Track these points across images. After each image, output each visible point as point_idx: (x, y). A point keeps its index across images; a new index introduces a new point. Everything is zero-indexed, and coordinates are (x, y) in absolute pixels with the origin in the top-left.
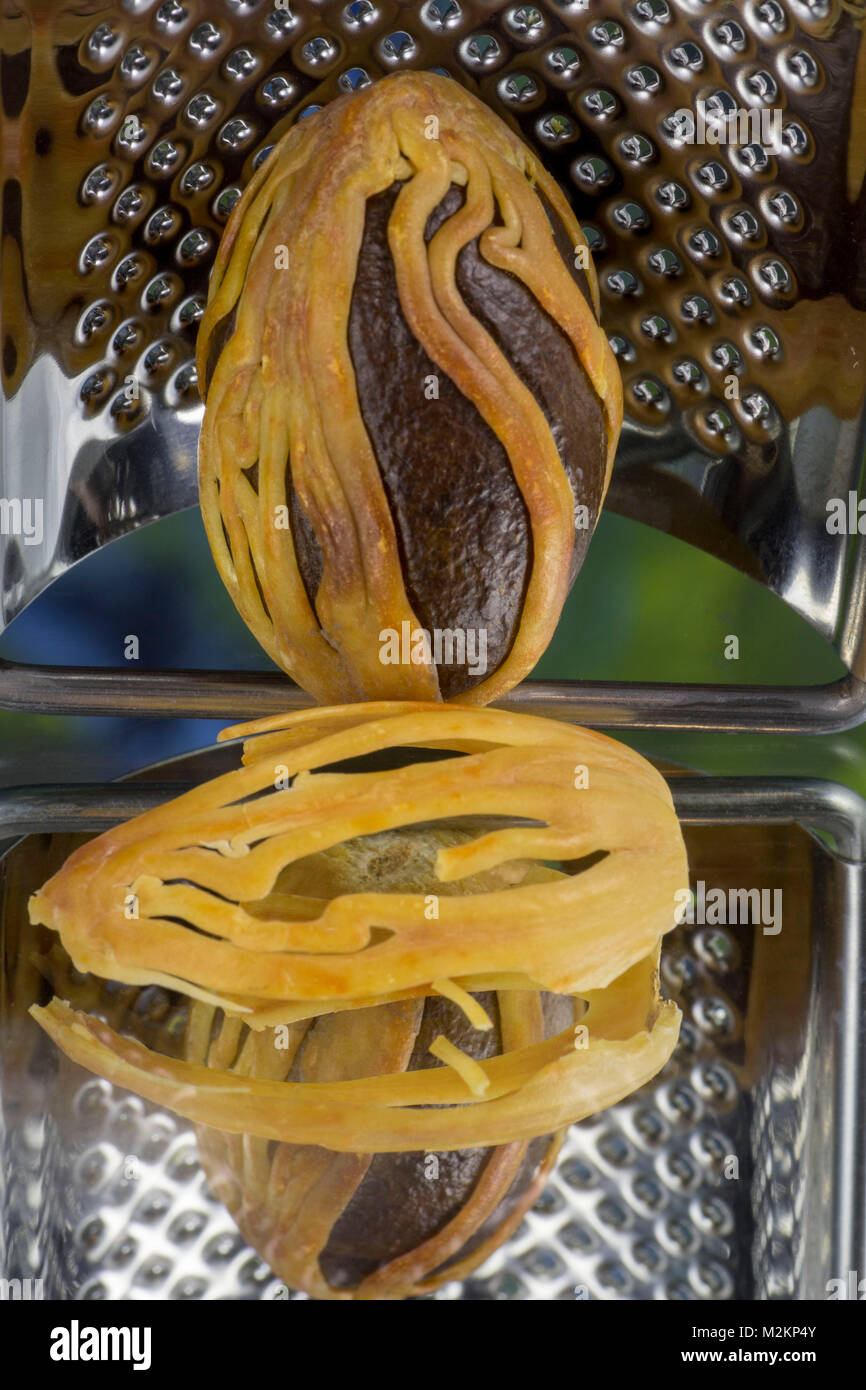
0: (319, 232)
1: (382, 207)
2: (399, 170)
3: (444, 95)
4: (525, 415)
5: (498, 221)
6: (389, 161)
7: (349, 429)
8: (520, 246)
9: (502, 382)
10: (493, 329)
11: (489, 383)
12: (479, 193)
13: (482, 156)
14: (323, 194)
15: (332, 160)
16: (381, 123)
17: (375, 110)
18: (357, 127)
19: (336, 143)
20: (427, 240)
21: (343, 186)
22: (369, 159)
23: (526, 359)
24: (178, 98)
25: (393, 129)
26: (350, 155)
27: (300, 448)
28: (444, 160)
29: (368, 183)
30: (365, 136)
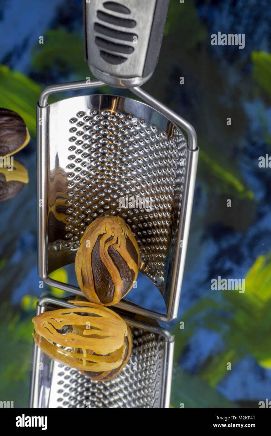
0: (91, 238)
1: (100, 236)
2: (105, 232)
3: (115, 222)
4: (115, 271)
5: (117, 243)
6: (103, 230)
7: (89, 266)
8: (119, 247)
9: (112, 266)
10: (112, 258)
11: (110, 266)
12: (115, 238)
13: (118, 232)
14: (93, 232)
15: (96, 228)
16: (104, 225)
17: (104, 222)
18: (101, 224)
19: (97, 225)
20: (105, 243)
21: (96, 232)
22: (101, 229)
23: (117, 263)
24: (71, 220)
25: (105, 226)
26: (98, 228)
27: (83, 266)
28: (111, 232)
29: (99, 233)
30: (101, 226)
